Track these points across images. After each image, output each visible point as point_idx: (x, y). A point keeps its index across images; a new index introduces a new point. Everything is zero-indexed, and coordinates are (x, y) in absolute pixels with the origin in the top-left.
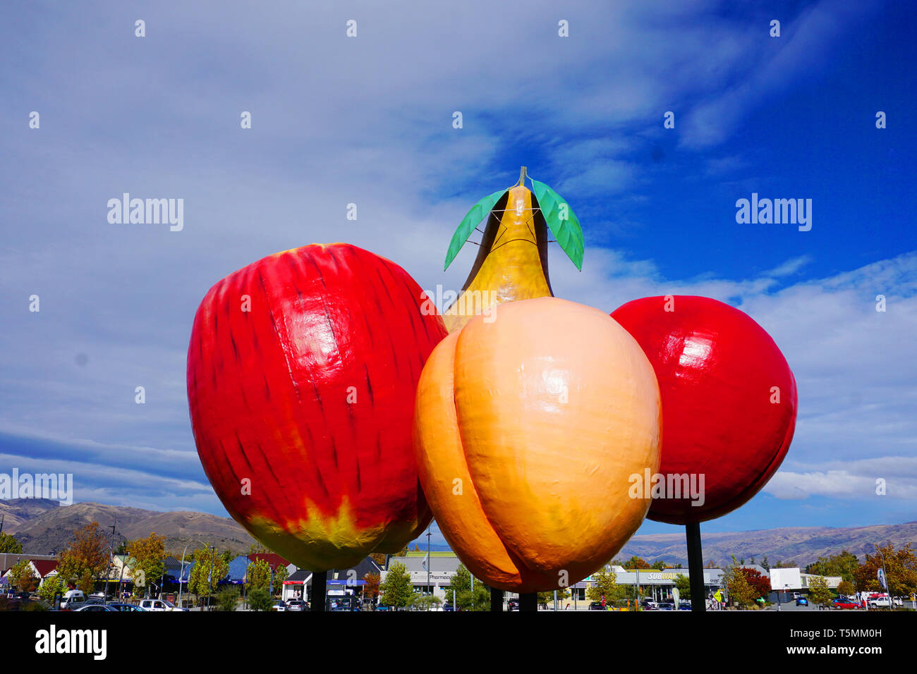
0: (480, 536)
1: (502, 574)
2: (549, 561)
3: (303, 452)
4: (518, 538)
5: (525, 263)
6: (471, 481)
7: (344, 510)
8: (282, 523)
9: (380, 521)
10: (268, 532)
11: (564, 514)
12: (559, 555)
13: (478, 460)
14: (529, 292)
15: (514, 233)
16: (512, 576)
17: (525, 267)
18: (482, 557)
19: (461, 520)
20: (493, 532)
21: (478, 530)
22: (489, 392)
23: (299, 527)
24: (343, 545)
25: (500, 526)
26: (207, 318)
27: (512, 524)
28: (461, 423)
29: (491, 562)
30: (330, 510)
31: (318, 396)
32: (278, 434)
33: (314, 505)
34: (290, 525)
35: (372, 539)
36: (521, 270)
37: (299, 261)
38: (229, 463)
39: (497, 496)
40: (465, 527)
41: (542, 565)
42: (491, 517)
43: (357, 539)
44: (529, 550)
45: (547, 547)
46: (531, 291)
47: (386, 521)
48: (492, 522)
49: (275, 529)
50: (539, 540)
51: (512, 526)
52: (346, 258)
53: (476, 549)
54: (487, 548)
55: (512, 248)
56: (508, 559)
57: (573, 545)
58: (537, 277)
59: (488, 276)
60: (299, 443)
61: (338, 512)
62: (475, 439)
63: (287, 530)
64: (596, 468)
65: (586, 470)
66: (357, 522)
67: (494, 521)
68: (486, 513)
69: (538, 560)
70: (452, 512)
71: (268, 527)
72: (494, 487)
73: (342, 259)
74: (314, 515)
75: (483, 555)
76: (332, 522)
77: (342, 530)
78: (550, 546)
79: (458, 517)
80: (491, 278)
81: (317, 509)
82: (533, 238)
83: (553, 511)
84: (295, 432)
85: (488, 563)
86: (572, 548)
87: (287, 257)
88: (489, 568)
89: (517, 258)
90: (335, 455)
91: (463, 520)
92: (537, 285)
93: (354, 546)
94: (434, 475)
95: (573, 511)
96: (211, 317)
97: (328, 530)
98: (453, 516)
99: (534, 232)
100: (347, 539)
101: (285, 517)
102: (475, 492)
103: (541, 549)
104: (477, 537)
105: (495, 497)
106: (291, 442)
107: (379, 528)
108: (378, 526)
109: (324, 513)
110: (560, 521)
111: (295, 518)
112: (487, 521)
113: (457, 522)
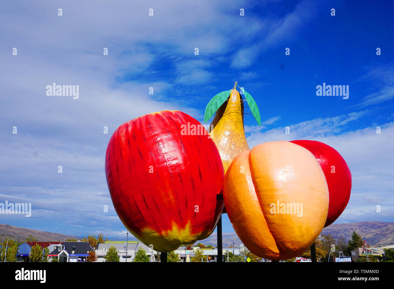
0: (265, 237)
1: (273, 253)
2: (295, 248)
3: (173, 201)
4: (284, 239)
5: (237, 122)
6: (263, 215)
7: (188, 227)
8: (159, 231)
9: (200, 231)
10: (150, 235)
11: (303, 229)
12: (299, 245)
13: (268, 207)
14: (238, 134)
15: (233, 109)
16: (276, 254)
17: (237, 124)
18: (265, 246)
19: (257, 231)
20: (272, 236)
21: (265, 235)
22: (273, 179)
23: (167, 234)
24: (184, 241)
25: (276, 234)
26: (123, 140)
27: (282, 233)
28: (257, 191)
29: (269, 248)
30: (182, 226)
31: (180, 177)
32: (163, 193)
33: (176, 224)
34: (163, 233)
35: (196, 238)
36: (236, 125)
37: (165, 118)
38: (137, 205)
39: (276, 221)
40: (259, 234)
41: (291, 250)
42: (272, 230)
43: (190, 238)
44: (288, 243)
45: (296, 242)
46: (239, 134)
47: (202, 230)
48: (271, 232)
49: (155, 234)
50: (293, 239)
51: (282, 234)
52: (183, 118)
53: (263, 243)
54: (268, 243)
55: (232, 115)
56: (276, 247)
57: (305, 241)
58: (241, 129)
59: (222, 126)
60: (172, 197)
61: (185, 227)
62: (267, 198)
63: (161, 235)
64: (315, 211)
65: (312, 211)
66: (192, 231)
67: (273, 232)
68: (269, 228)
69: (291, 247)
70: (253, 228)
71: (152, 233)
72: (276, 218)
73: (182, 118)
74: (175, 228)
75: (266, 245)
76: (182, 231)
77: (186, 234)
78: (297, 242)
79: (257, 230)
80: (223, 127)
81: (176, 226)
82: (240, 112)
83: (300, 228)
84: (170, 193)
85: (268, 249)
86: (304, 242)
87: (157, 116)
88: (268, 251)
89: (234, 120)
90: (187, 203)
91: (259, 231)
92: (241, 132)
93: (189, 241)
94: (245, 212)
95: (307, 228)
96: (126, 140)
97: (180, 235)
98: (254, 230)
99: (241, 109)
100: (186, 238)
101: (162, 229)
102: (265, 220)
103: (293, 243)
104: (264, 238)
105: (276, 222)
106: (168, 197)
107: (199, 234)
108: (199, 233)
109: (179, 228)
110: (302, 232)
111: (166, 229)
112: (269, 232)
113: (256, 232)
